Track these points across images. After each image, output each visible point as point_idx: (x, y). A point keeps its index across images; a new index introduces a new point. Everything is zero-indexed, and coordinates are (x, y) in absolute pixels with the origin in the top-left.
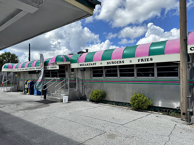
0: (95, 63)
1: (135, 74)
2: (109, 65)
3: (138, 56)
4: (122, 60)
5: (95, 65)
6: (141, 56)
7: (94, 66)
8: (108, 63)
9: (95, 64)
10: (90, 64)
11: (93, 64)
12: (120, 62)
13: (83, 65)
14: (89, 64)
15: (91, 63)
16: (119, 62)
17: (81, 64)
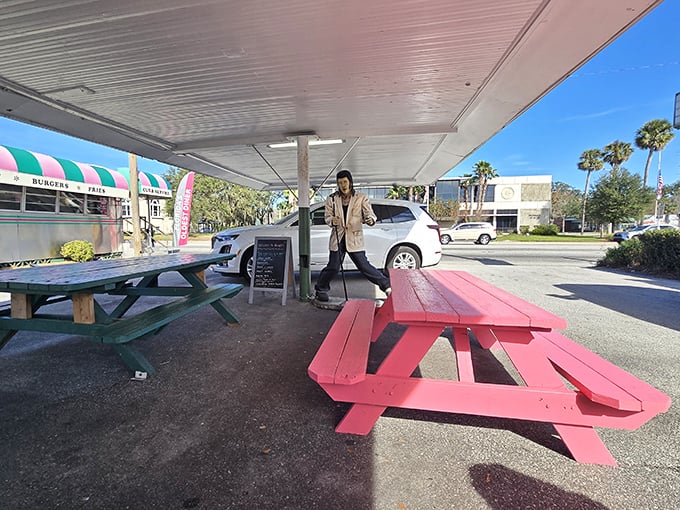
1: (57, 209)
2: (37, 186)
3: (88, 182)
4: (65, 182)
6: (92, 183)
8: (35, 181)
12: (62, 185)
16: (59, 185)
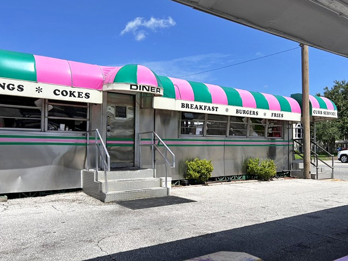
0: (217, 108)
2: (239, 115)
4: (256, 110)
5: (216, 111)
7: (214, 112)
8: (237, 111)
9: (215, 109)
10: (205, 108)
11: (211, 109)
13: (190, 106)
14: (203, 108)
15: (208, 105)
16: (252, 113)
17: (185, 102)
